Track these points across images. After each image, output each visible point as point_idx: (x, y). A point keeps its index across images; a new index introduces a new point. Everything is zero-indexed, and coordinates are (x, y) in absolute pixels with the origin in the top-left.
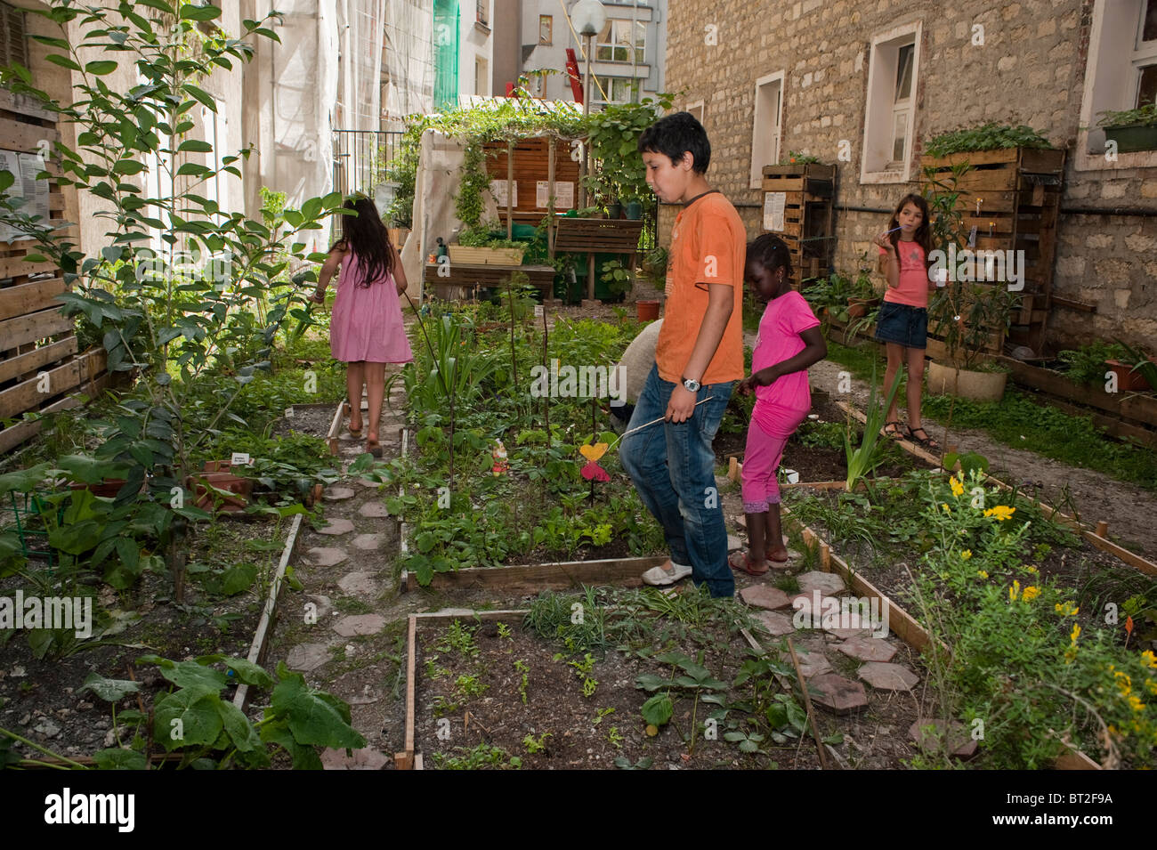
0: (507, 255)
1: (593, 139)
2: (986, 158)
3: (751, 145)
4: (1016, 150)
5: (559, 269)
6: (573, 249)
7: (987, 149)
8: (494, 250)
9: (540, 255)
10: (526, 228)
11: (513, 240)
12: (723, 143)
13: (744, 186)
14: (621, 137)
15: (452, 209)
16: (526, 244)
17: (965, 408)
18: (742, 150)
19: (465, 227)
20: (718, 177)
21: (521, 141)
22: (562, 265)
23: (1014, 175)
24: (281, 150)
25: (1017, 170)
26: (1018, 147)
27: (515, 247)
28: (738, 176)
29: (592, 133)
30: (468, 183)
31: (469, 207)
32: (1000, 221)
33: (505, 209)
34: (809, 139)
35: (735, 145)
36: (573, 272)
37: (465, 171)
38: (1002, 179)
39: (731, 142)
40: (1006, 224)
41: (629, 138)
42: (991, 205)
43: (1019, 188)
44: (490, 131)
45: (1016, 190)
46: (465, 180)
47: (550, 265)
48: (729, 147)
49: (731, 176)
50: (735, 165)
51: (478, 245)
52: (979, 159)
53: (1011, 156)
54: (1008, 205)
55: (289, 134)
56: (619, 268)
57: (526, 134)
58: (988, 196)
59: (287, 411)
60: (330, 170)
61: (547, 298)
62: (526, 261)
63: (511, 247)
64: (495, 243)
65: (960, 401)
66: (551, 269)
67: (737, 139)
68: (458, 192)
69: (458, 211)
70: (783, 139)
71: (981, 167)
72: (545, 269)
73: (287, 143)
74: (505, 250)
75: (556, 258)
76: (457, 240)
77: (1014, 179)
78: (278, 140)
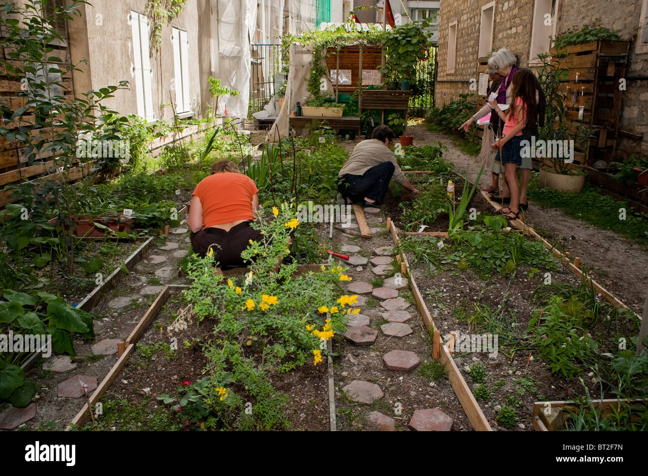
0: (334, 111)
1: (384, 45)
2: (582, 48)
3: (478, 46)
4: (596, 42)
5: (363, 119)
6: (371, 108)
7: (582, 43)
8: (326, 108)
9: (353, 111)
10: (346, 96)
11: (339, 103)
12: (466, 45)
13: (475, 70)
14: (399, 43)
15: (305, 86)
16: (344, 105)
17: (556, 196)
18: (474, 49)
19: (312, 96)
20: (463, 65)
21: (344, 48)
22: (364, 116)
23: (595, 58)
24: (222, 57)
25: (597, 55)
26: (598, 41)
27: (338, 107)
28: (472, 64)
29: (383, 41)
30: (314, 72)
31: (314, 85)
32: (587, 86)
33: (335, 85)
34: (506, 41)
35: (471, 46)
36: (372, 120)
37: (312, 65)
38: (589, 60)
39: (469, 44)
40: (591, 87)
41: (404, 43)
42: (584, 76)
43: (598, 65)
44: (326, 42)
45: (596, 66)
46: (312, 70)
47: (358, 117)
48: (468, 47)
49: (469, 64)
50: (471, 58)
51: (318, 106)
52: (578, 49)
53: (593, 47)
54: (591, 77)
55: (228, 47)
56: (397, 118)
57: (347, 44)
58: (582, 71)
59: (176, 191)
60: (249, 67)
61: (357, 135)
62: (345, 114)
63: (336, 107)
64: (326, 104)
65: (553, 191)
66: (358, 119)
67: (472, 42)
68: (308, 77)
69: (308, 87)
70: (493, 42)
71: (579, 54)
72: (354, 119)
73: (226, 53)
74: (333, 108)
75: (362, 113)
76: (307, 103)
77: (595, 60)
78: (221, 51)
